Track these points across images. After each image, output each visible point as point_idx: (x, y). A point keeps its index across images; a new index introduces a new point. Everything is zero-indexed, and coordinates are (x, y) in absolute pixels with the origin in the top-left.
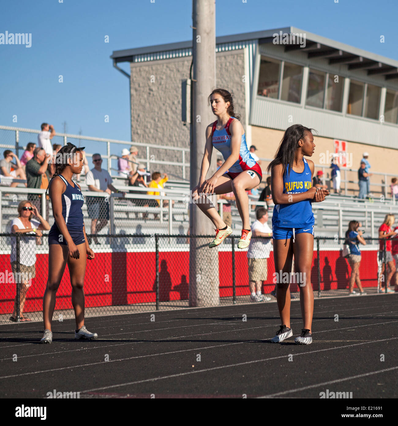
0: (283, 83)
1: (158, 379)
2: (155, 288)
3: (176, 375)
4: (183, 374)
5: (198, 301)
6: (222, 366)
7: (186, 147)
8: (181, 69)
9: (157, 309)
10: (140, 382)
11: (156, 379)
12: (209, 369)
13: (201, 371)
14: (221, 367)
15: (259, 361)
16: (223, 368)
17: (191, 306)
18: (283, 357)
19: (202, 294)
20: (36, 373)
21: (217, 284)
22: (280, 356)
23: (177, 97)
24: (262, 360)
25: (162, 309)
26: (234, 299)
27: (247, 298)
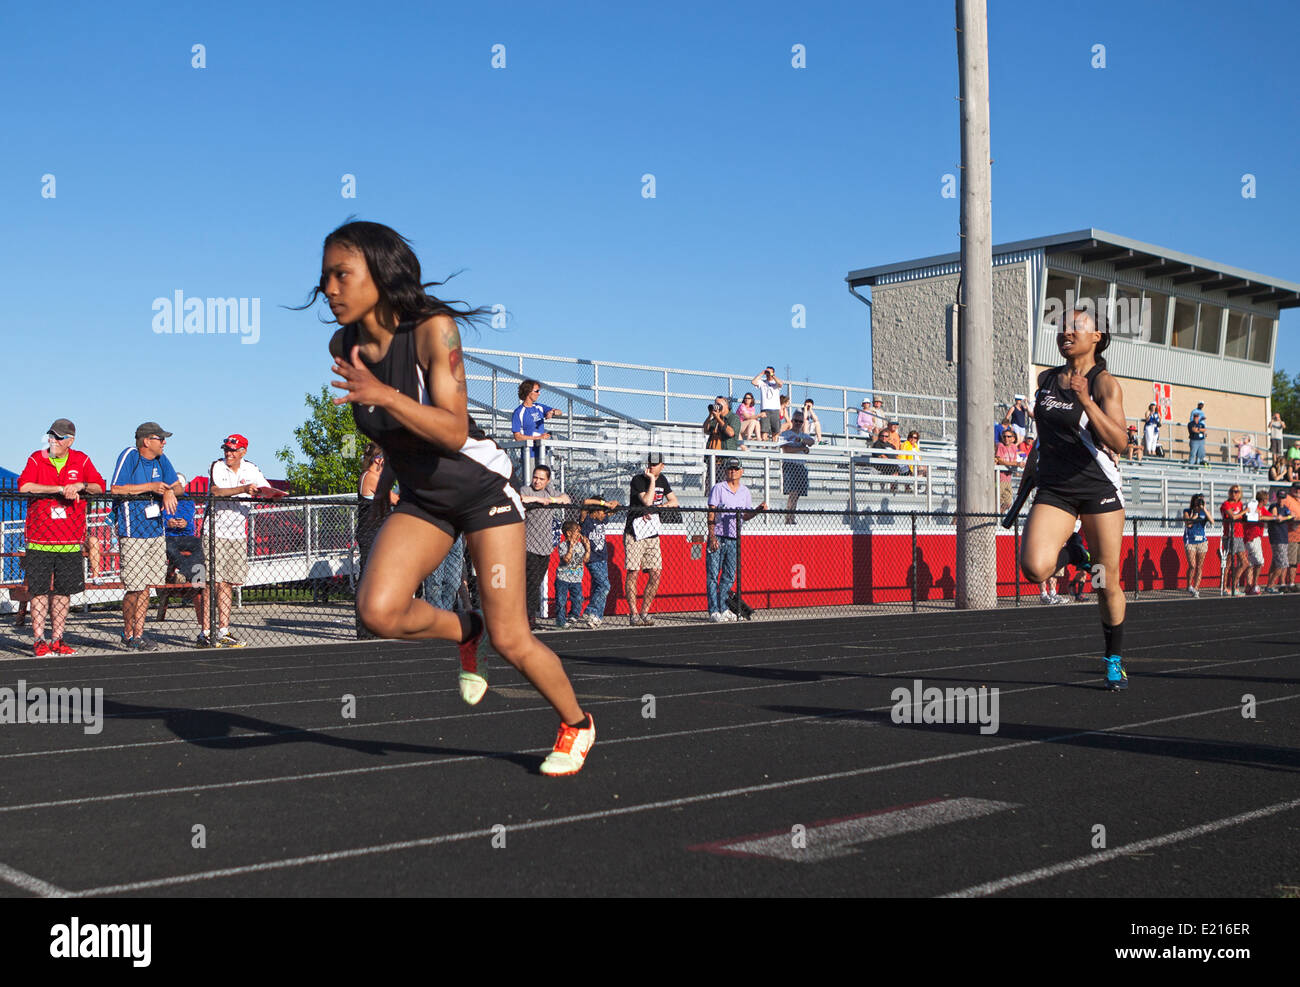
2: (910, 581)
5: (968, 601)
9: (915, 610)
17: (958, 607)
19: (973, 593)
21: (994, 579)
25: (920, 611)
26: (1017, 600)
27: (1036, 598)
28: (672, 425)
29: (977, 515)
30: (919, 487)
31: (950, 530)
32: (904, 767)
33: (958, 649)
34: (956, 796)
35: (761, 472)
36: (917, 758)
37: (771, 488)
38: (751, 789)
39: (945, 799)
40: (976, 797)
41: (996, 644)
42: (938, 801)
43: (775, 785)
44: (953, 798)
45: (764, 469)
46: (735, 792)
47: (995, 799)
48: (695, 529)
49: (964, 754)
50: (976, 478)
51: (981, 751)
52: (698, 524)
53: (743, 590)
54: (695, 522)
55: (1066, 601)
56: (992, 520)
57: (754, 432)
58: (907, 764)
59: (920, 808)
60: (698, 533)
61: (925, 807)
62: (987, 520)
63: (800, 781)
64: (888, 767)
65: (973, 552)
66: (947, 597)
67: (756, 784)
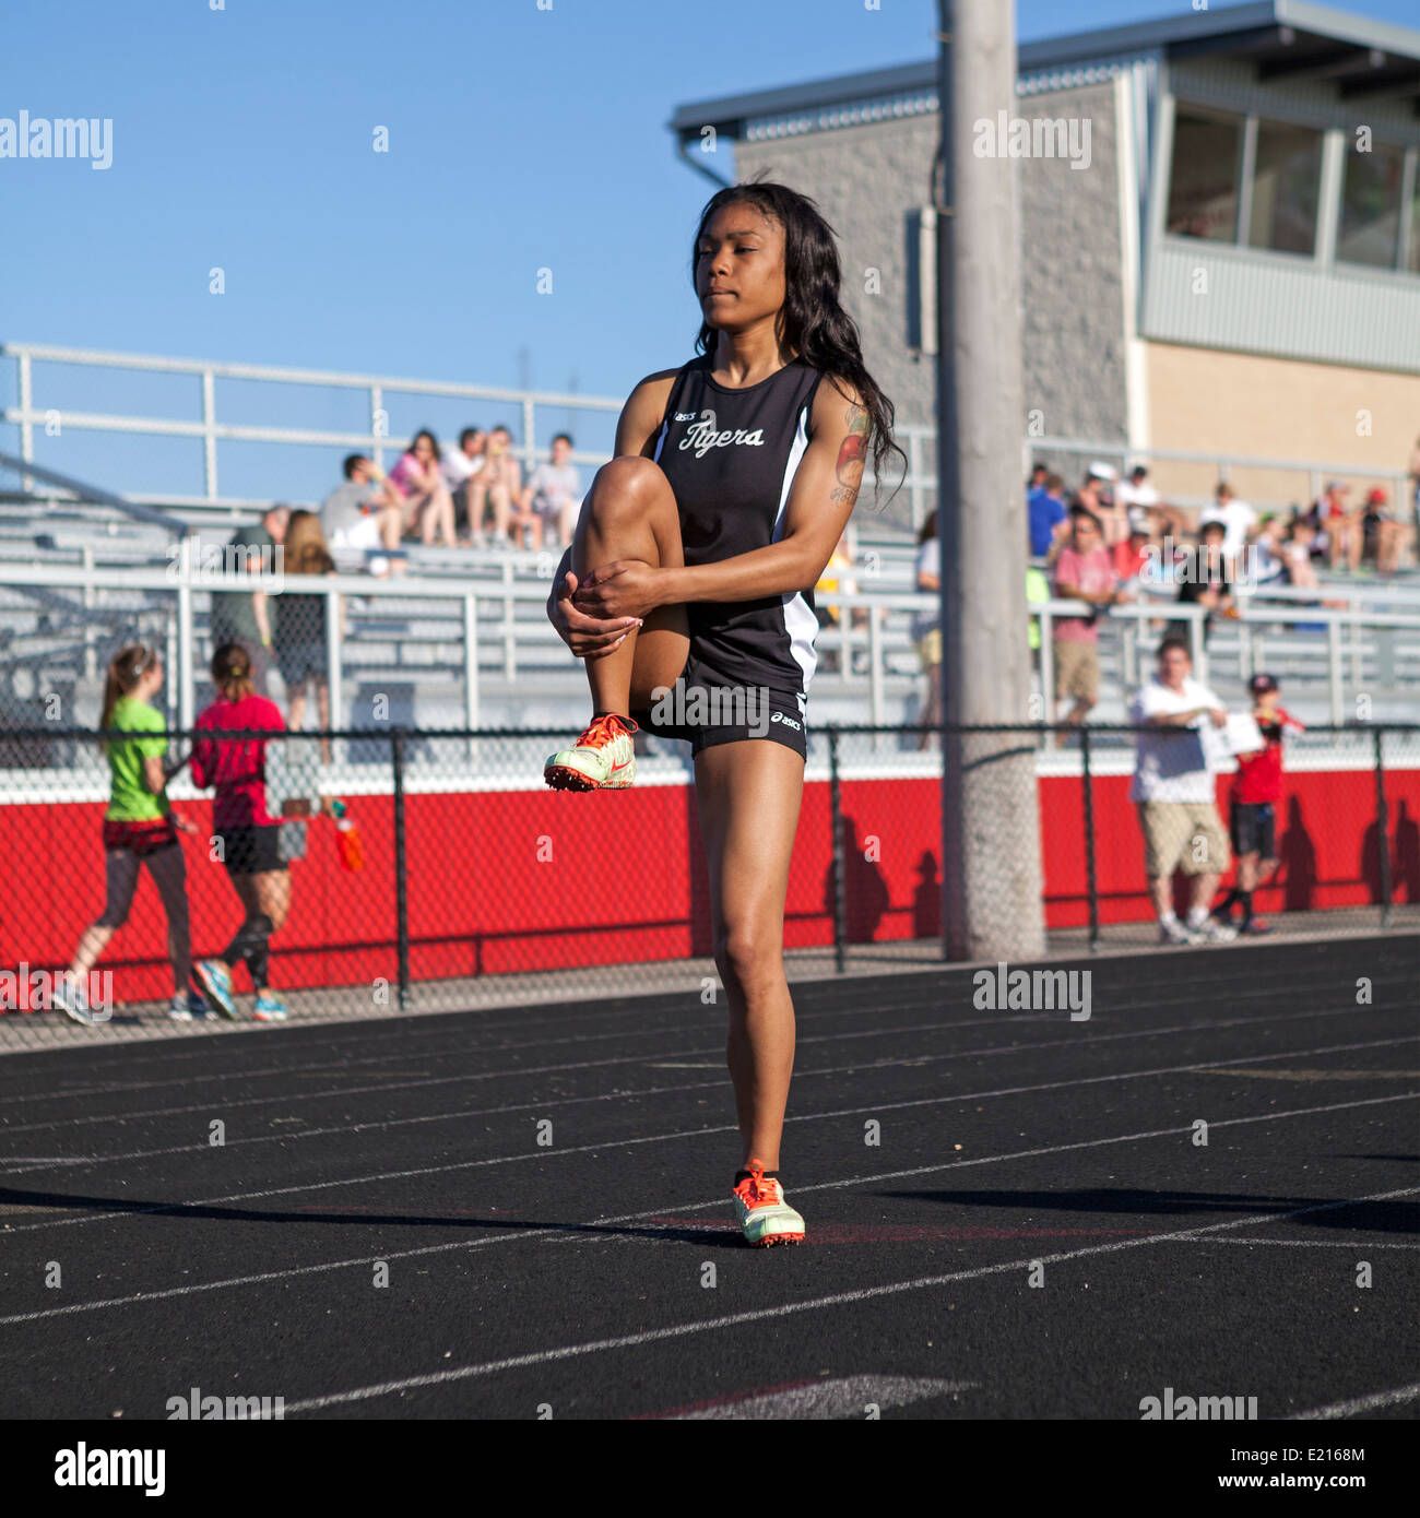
0: (1252, 192)
1: (852, 1181)
2: (831, 901)
3: (908, 1172)
4: (927, 1170)
5: (971, 945)
6: (1046, 1146)
7: (921, 421)
8: (901, 156)
9: (840, 969)
10: (799, 1190)
11: (847, 1183)
12: (1007, 1157)
13: (982, 1160)
14: (1044, 1151)
15: (1161, 1133)
16: (1048, 1153)
17: (949, 957)
18: (1238, 1121)
19: (984, 922)
20: (490, 1162)
21: (1035, 886)
22: (1231, 1118)
23: (890, 251)
24: (1172, 1131)
25: (855, 969)
26: (1093, 938)
27: (1148, 931)
28: (227, 510)
29: (988, 729)
30: (855, 655)
31: (926, 765)
32: (748, 1322)
33: (922, 1061)
34: (844, 1374)
35: (452, 630)
36: (780, 1303)
37: (484, 668)
38: (414, 1381)
39: (820, 1380)
40: (884, 1373)
41: (1015, 1047)
42: (805, 1385)
43: (465, 1372)
44: (837, 1377)
45: (462, 620)
46: (378, 1390)
47: (922, 1375)
48: (288, 782)
49: (881, 1291)
50: (984, 637)
51: (919, 1284)
52: (295, 771)
53: (413, 931)
54: (288, 766)
55: (1227, 937)
56: (1027, 739)
57: (439, 526)
58: (754, 1316)
59: (765, 1400)
60: (295, 794)
61: (776, 1398)
62: (1014, 740)
63: (520, 1361)
64: (712, 1324)
65: (983, 818)
66: (923, 932)
67: (427, 1372)
